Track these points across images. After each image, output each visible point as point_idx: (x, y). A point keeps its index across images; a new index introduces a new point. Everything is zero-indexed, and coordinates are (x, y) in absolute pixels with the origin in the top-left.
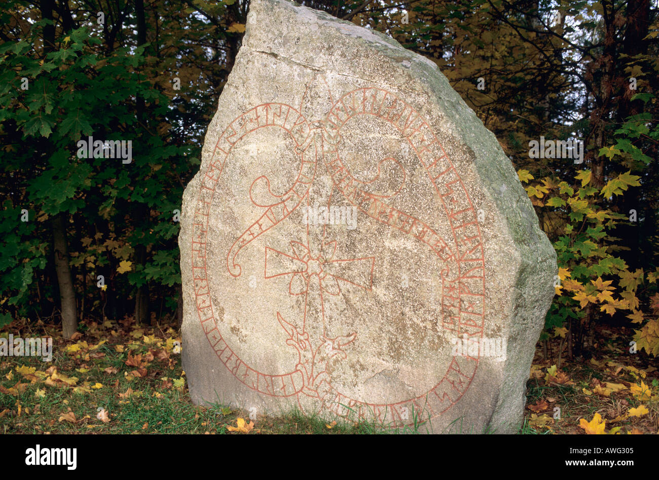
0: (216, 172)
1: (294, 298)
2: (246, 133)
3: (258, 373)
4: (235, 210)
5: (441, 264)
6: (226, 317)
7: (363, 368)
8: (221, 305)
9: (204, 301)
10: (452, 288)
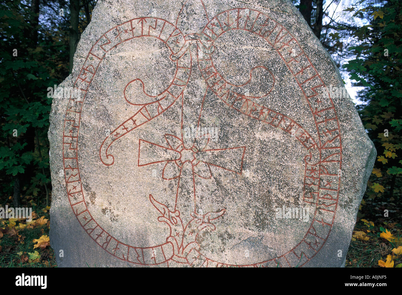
0: (89, 75)
1: (167, 182)
2: (121, 42)
3: (129, 246)
4: (109, 107)
5: (305, 152)
6: (98, 200)
7: (230, 236)
8: (93, 190)
9: (75, 188)
10: (313, 170)
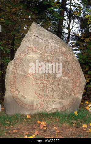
0: (19, 60)
1: (40, 88)
2: (29, 52)
3: (28, 105)
4: (25, 69)
5: (72, 82)
6: (20, 93)
7: (55, 101)
8: (19, 91)
9: (13, 90)
10: (74, 86)
